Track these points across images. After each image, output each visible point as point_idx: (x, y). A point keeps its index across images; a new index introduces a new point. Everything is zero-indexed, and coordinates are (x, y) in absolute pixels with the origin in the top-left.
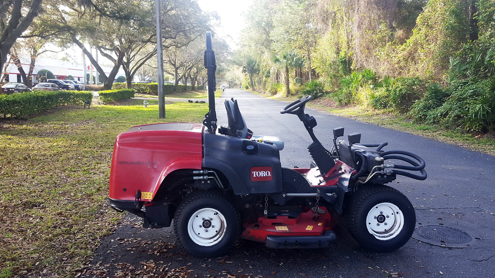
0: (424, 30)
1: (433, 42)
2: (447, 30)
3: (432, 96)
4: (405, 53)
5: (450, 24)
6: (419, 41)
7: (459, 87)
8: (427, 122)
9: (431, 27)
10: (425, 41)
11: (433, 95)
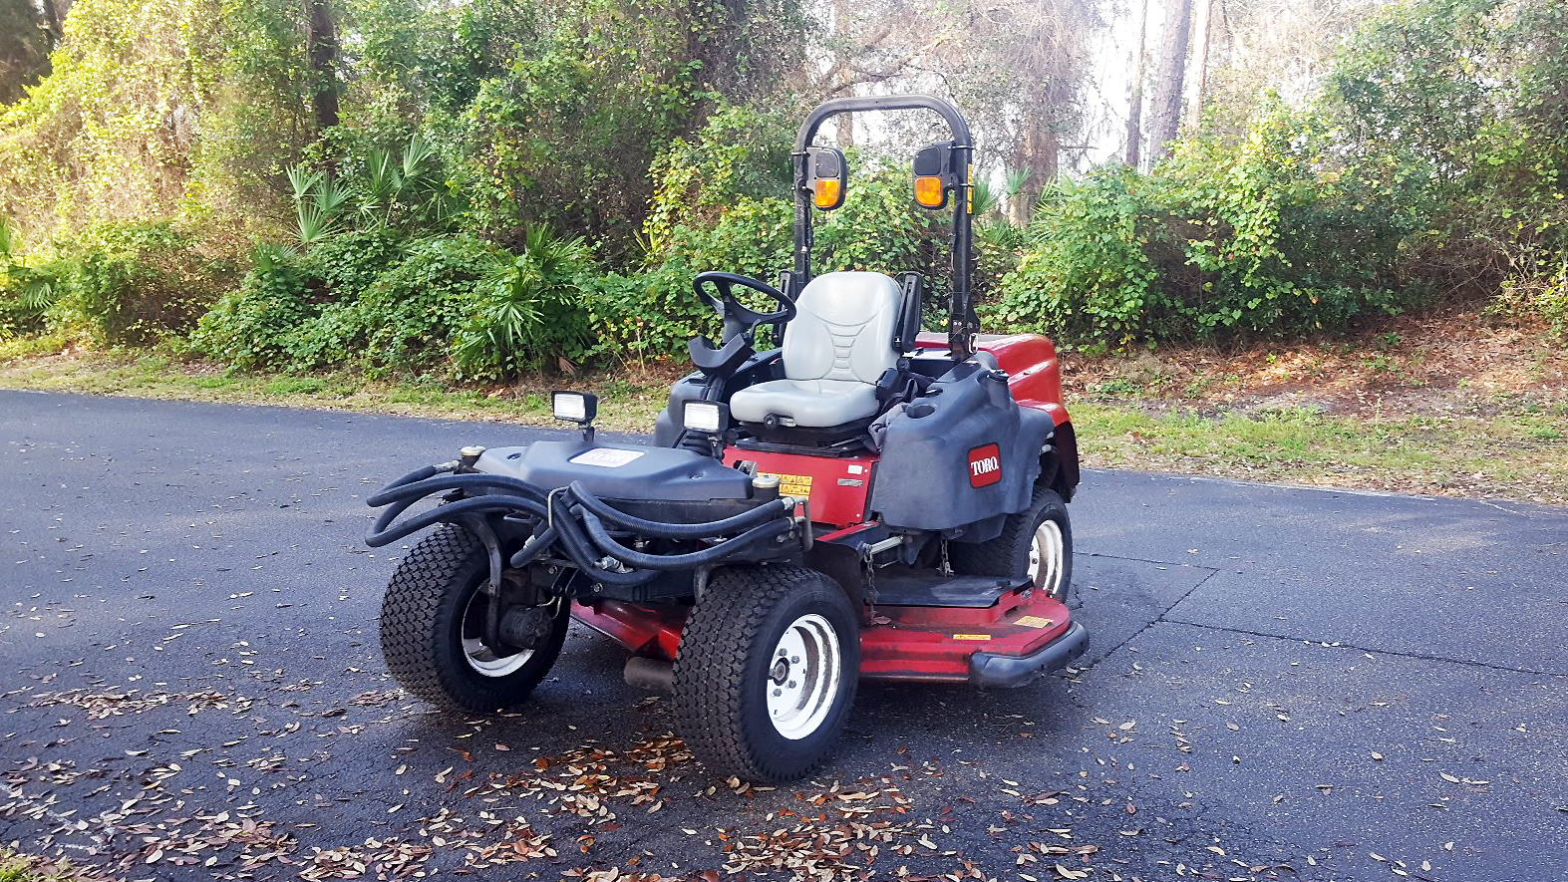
0: (97, 60)
1: (138, 106)
2: (245, 71)
3: (275, 284)
4: (28, 132)
5: (255, 53)
6: (84, 98)
7: (348, 256)
8: (291, 368)
9: (126, 55)
10: (106, 99)
11: (278, 280)
